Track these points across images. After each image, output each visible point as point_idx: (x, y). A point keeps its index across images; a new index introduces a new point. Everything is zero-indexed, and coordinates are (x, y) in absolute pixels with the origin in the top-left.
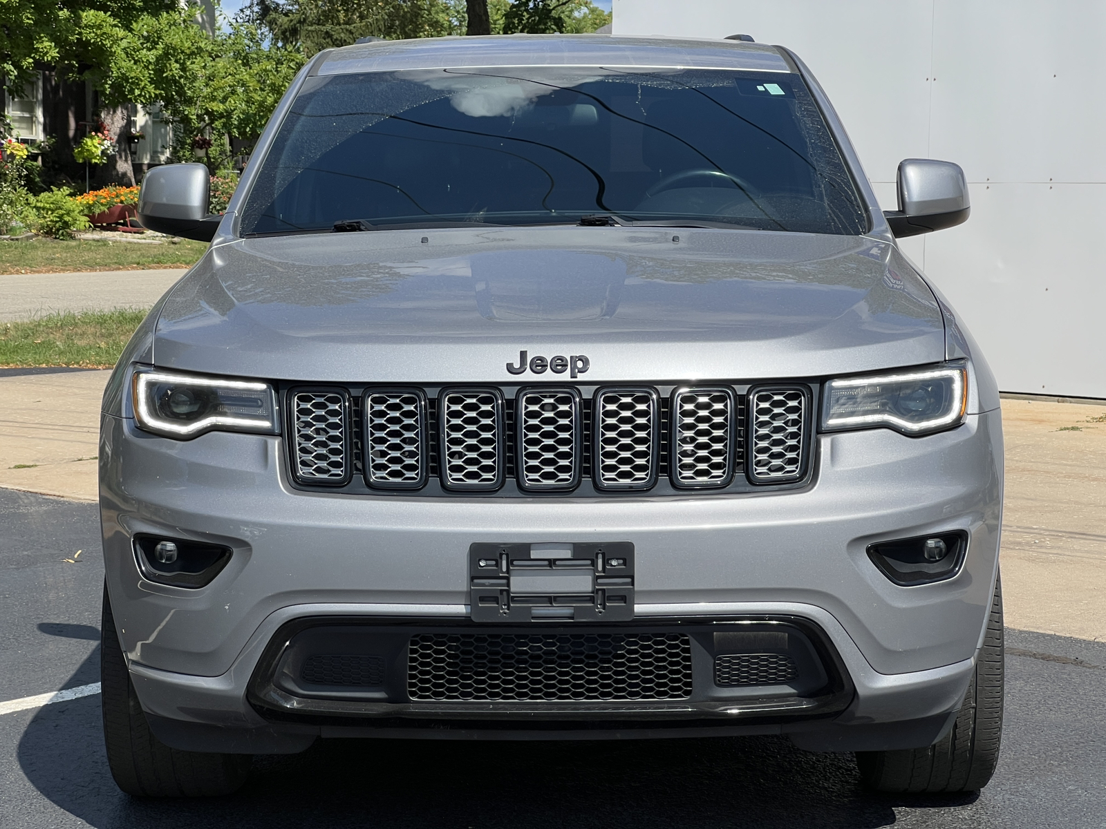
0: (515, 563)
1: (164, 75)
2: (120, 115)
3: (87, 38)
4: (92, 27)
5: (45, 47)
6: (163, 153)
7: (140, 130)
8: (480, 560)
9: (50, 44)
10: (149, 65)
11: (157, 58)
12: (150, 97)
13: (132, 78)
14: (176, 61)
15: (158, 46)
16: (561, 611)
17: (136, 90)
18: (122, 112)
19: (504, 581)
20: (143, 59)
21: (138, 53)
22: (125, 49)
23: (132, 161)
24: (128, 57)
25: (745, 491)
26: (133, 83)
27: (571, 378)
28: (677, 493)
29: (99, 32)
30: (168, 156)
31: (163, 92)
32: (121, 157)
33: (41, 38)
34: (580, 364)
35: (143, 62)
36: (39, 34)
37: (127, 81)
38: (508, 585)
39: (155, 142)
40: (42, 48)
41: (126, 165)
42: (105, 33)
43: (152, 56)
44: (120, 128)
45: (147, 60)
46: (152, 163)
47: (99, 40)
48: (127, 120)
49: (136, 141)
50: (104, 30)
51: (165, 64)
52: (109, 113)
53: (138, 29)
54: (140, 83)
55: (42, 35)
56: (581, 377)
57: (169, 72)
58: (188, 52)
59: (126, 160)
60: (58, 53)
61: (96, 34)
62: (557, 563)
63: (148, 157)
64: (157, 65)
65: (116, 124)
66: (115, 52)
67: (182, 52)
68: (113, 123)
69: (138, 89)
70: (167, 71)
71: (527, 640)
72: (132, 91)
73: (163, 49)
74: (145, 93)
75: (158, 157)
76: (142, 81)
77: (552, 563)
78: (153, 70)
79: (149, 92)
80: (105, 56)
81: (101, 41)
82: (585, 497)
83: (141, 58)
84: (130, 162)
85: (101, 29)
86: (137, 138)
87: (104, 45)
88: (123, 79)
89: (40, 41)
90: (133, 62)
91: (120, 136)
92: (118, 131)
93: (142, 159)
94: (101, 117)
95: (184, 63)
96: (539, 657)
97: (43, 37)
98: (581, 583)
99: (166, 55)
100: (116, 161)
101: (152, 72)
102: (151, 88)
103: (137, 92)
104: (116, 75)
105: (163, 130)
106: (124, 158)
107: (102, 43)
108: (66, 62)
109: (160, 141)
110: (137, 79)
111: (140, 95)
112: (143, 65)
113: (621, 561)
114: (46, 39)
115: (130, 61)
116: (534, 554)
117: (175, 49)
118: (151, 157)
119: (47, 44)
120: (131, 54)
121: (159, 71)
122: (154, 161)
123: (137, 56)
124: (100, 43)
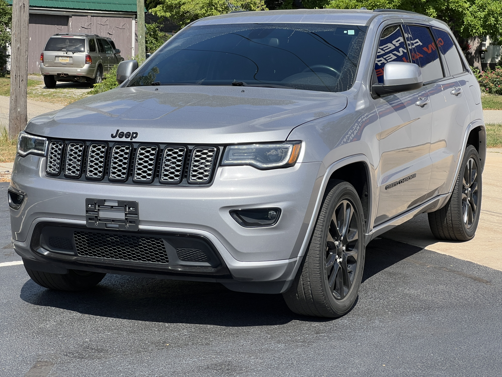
0: (100, 206)
1: (487, 23)
2: (477, 41)
3: (451, 7)
4: (454, 2)
5: (431, 12)
6: (497, 58)
7: (487, 48)
8: (89, 205)
9: (433, 10)
10: (481, 19)
11: (484, 15)
12: (480, 33)
13: (472, 25)
14: (493, 17)
15: (485, 10)
16: (115, 226)
17: (474, 30)
18: (478, 40)
19: (97, 213)
20: (479, 16)
21: (476, 13)
22: (471, 12)
23: (481, 62)
24: (472, 15)
25: (185, 186)
26: (473, 27)
27: (131, 140)
28: (160, 185)
29: (457, 5)
30: (500, 59)
31: (486, 31)
32: (476, 60)
33: (429, 8)
34: (134, 135)
35: (478, 17)
36: (429, 6)
37: (470, 26)
38: (98, 214)
39: (494, 53)
40: (429, 12)
41: (478, 64)
42: (460, 5)
43: (482, 14)
44: (477, 47)
45: (480, 17)
46: (492, 63)
47: (456, 8)
48: (480, 43)
49: (483, 53)
50: (460, 4)
51: (488, 18)
52: (472, 41)
53: (478, 3)
54: (476, 27)
55: (430, 6)
56: (134, 140)
57: (489, 22)
58: (498, 13)
59: (478, 62)
60: (436, 14)
61: (456, 5)
62: (114, 207)
63: (490, 60)
64: (485, 19)
65: (475, 45)
66: (466, 13)
67: (496, 13)
68: (473, 45)
69: (475, 30)
70: (488, 22)
71: (109, 236)
72: (472, 31)
73: (487, 11)
74: (478, 31)
75: (495, 60)
76: (477, 26)
77: (112, 207)
78: (482, 21)
79: (480, 31)
80: (461, 15)
81: (457, 9)
82: (129, 184)
83: (478, 16)
84: (480, 62)
85: (458, 3)
86: (484, 51)
87: (459, 11)
88: (468, 25)
89: (429, 9)
90: (473, 17)
91: (476, 51)
92: (475, 49)
93: (487, 61)
94: (468, 42)
95: (497, 18)
96: (114, 243)
97: (430, 7)
98: (121, 215)
99: (489, 14)
100: (474, 62)
101: (482, 22)
102: (481, 30)
103: (474, 31)
104: (466, 23)
105: (498, 48)
106: (477, 61)
107: (458, 9)
108: (443, 18)
109: (496, 52)
110: (475, 25)
111: (475, 32)
112: (478, 19)
113: (134, 209)
114: (432, 8)
115: (472, 17)
116: (106, 204)
117: (493, 11)
118: (491, 60)
119: (431, 10)
120: (473, 14)
121: (485, 22)
122: (493, 62)
123: (476, 15)
124: (457, 10)
